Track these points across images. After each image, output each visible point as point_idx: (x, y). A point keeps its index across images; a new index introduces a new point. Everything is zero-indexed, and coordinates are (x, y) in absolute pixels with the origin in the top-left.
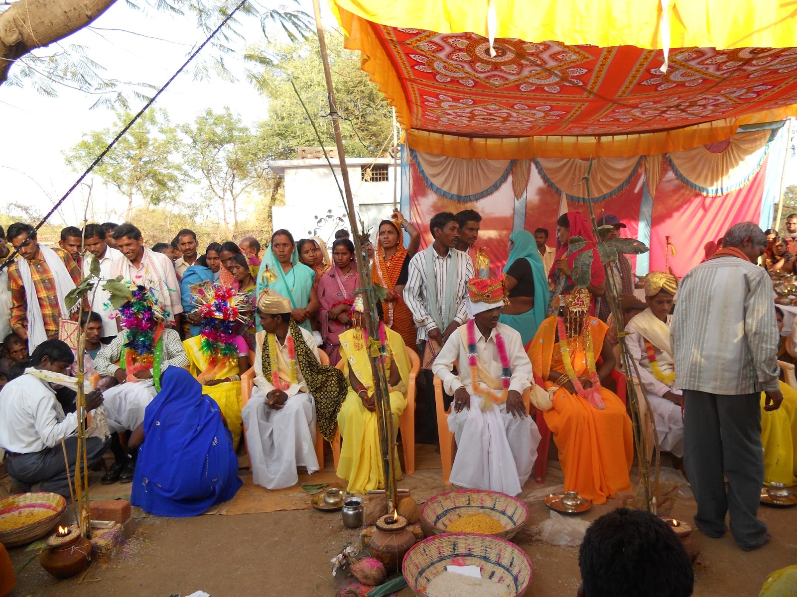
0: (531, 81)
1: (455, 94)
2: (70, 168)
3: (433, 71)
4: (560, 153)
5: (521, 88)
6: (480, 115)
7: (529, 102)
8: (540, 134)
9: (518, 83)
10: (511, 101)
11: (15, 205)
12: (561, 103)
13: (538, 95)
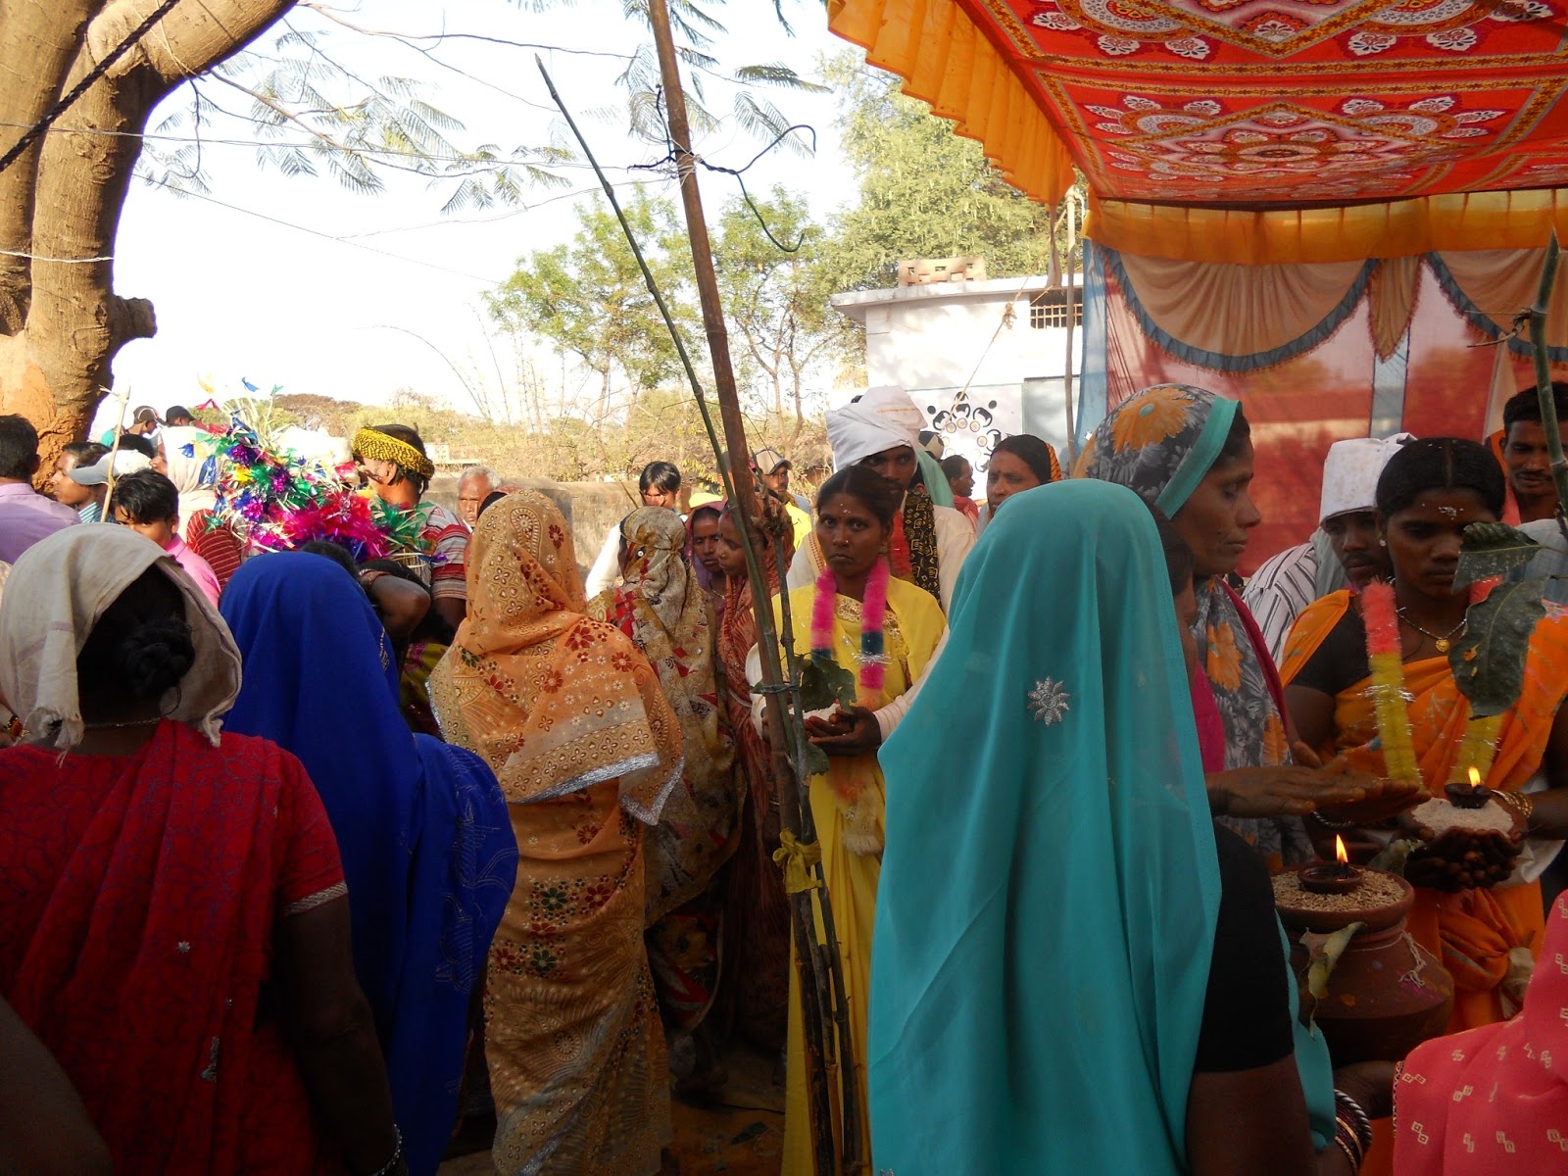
0: (1380, 19)
1: (1165, 89)
2: (499, 323)
3: (1086, 24)
4: (1502, 234)
5: (1351, 46)
6: (1250, 145)
7: (1385, 90)
8: (1446, 186)
9: (1339, 31)
10: (1331, 91)
11: (409, 394)
12: (1486, 84)
13: (1411, 65)
